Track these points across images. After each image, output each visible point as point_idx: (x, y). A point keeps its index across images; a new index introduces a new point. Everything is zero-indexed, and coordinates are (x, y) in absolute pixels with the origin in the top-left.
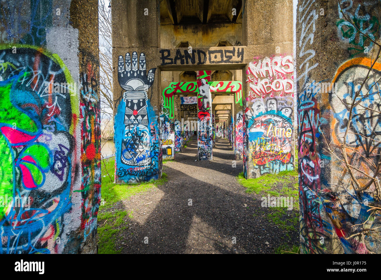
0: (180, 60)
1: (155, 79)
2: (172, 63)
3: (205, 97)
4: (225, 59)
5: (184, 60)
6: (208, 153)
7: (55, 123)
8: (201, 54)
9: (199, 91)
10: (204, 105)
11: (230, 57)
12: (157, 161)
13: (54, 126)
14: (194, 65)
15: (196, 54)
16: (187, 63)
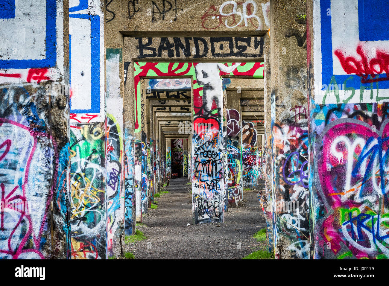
0: (167, 51)
1: (128, 79)
2: (154, 55)
3: (208, 87)
4: (235, 50)
5: (173, 50)
6: (215, 208)
7: (111, 156)
8: (200, 42)
9: (196, 73)
10: (206, 103)
11: (244, 48)
12: (130, 207)
13: (110, 157)
14: (189, 59)
15: (192, 42)
16: (178, 55)
